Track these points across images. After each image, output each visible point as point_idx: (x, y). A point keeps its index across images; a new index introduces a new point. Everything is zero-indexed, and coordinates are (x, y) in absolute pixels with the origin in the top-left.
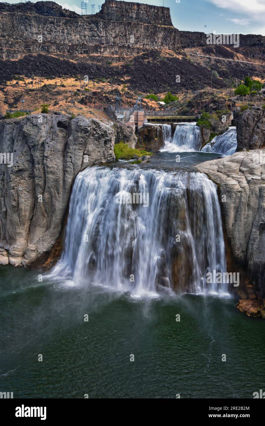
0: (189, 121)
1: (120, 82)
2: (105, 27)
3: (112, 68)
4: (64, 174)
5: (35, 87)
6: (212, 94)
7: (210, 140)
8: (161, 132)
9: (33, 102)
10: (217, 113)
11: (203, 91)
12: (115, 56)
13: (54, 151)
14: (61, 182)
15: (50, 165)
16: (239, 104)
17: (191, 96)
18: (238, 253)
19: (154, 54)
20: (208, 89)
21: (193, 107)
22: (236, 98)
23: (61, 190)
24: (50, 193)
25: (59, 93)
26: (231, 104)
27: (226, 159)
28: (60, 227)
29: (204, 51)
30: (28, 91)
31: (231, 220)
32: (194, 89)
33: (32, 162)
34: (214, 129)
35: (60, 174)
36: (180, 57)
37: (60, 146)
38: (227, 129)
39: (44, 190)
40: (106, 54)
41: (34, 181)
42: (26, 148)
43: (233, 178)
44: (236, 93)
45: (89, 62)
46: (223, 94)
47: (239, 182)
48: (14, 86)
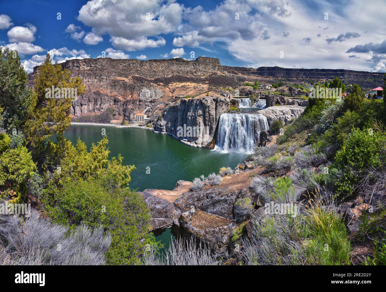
1: (205, 84)
2: (199, 65)
3: (201, 79)
4: (216, 116)
5: (179, 86)
7: (254, 104)
8: (238, 102)
9: (180, 91)
12: (202, 74)
15: (211, 113)
19: (215, 74)
21: (242, 93)
24: (211, 122)
25: (188, 88)
30: (177, 88)
33: (204, 112)
34: (255, 100)
36: (224, 75)
37: (214, 107)
39: (208, 121)
40: (199, 74)
41: (205, 119)
42: (202, 108)
45: (193, 77)
47: (273, 116)
48: (171, 86)
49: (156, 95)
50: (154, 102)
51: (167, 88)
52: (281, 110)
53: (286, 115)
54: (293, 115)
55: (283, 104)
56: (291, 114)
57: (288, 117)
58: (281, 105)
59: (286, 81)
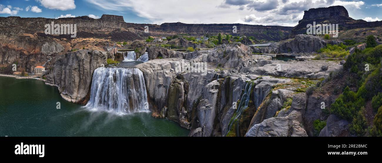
0: (132, 51)
1: (108, 39)
2: (103, 22)
3: (105, 34)
5: (80, 41)
6: (138, 42)
7: (139, 57)
8: (122, 55)
9: (79, 46)
10: (141, 48)
11: (135, 41)
12: (106, 31)
13: (87, 62)
14: (89, 73)
15: (85, 67)
16: (147, 45)
17: (132, 43)
18: (151, 96)
19: (119, 30)
20: (137, 40)
21: (133, 46)
22: (146, 43)
23: (89, 76)
24: (85, 77)
25: (88, 43)
26: (145, 45)
27: (145, 63)
28: (89, 89)
29: (134, 29)
30: (78, 43)
31: (148, 84)
32: (132, 40)
33: (79, 66)
34: (140, 53)
35: (89, 70)
36: (127, 30)
37: (89, 60)
38: (145, 53)
39: (83, 75)
40: (103, 30)
41: (80, 73)
42: (77, 61)
43: (148, 69)
44: (146, 41)
45: (98, 33)
46: (142, 42)
47: (150, 71)
48: (73, 41)
49: (56, 50)
50: (55, 56)
51: (69, 43)
52: (160, 63)
53: (165, 70)
54: (173, 70)
55: (166, 56)
56: (171, 68)
57: (167, 72)
58: (164, 58)
59: (187, 35)
